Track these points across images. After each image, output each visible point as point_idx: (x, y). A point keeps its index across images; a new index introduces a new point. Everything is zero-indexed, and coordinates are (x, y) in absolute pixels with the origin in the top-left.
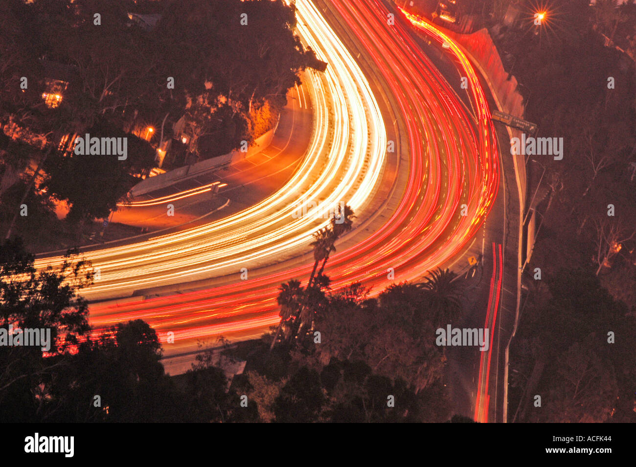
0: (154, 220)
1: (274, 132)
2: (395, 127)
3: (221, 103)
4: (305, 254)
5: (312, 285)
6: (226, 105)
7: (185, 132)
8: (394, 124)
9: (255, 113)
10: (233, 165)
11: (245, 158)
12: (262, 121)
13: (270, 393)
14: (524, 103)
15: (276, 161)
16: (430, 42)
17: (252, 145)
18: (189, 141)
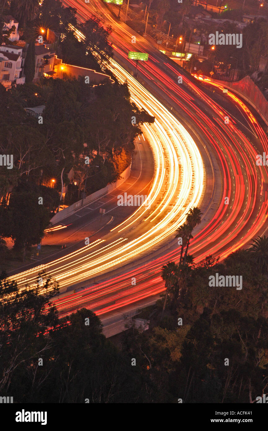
0: (69, 238)
1: (130, 167)
2: (206, 150)
3: (95, 155)
4: (170, 243)
5: (182, 263)
6: (98, 156)
7: (75, 178)
8: (205, 148)
9: (117, 157)
10: (110, 194)
11: (116, 188)
12: (123, 162)
13: (172, 339)
15: (136, 186)
16: (214, 91)
17: (119, 179)
18: (79, 183)
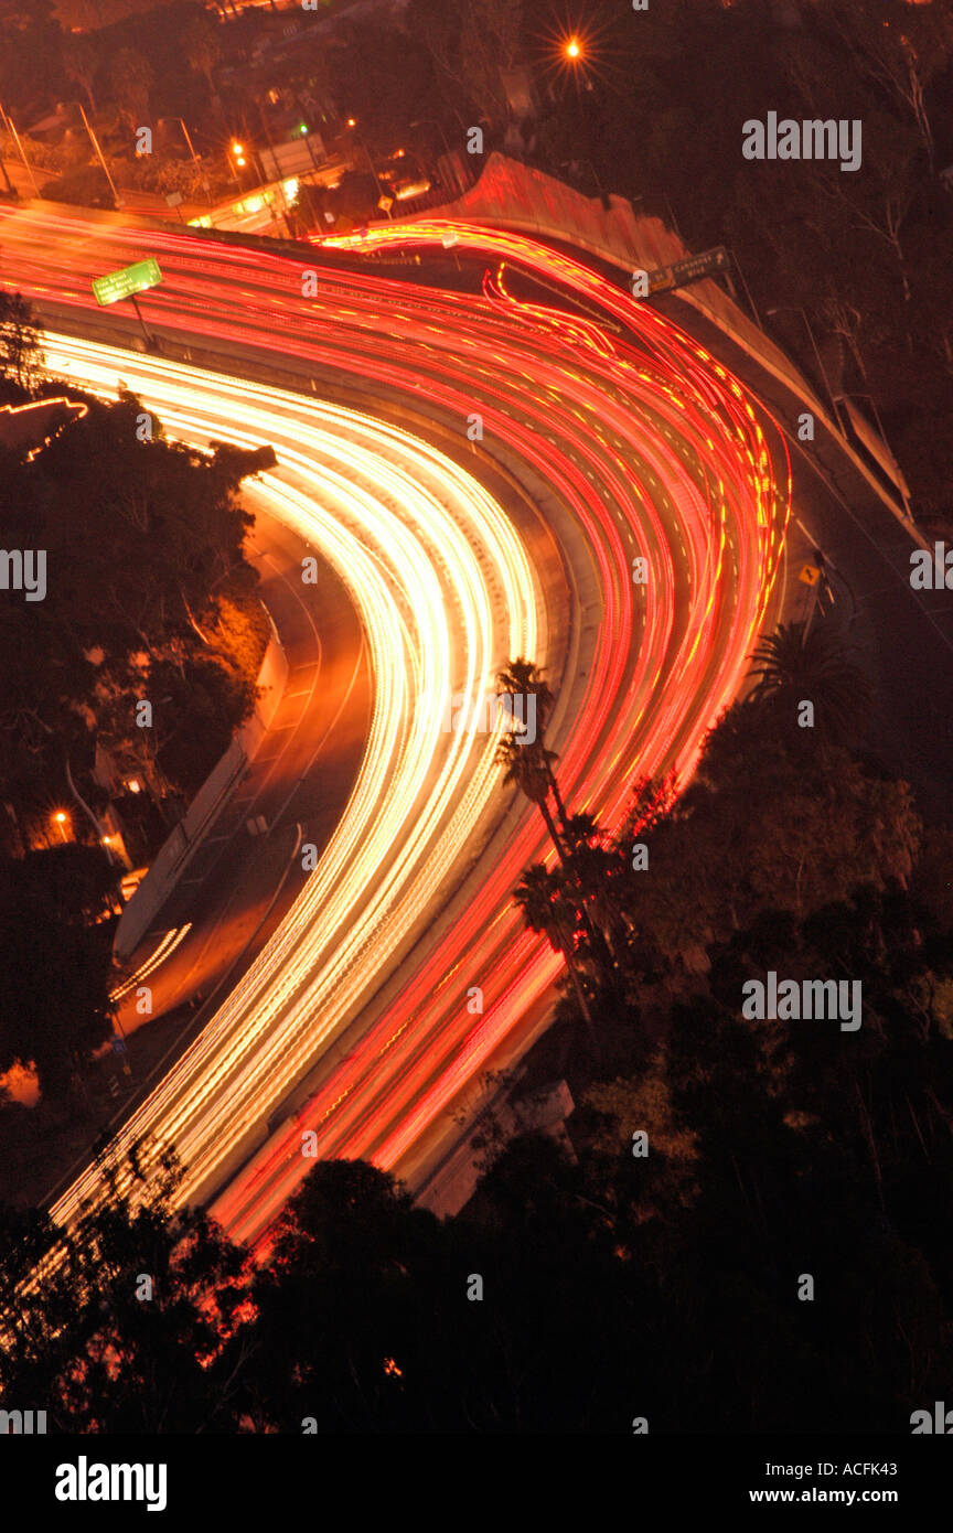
0: (199, 967)
1: (278, 641)
2: (481, 457)
3: (144, 668)
4: (510, 807)
5: (568, 852)
6: (155, 665)
7: (123, 772)
8: (474, 451)
9: (217, 635)
10: (258, 756)
11: (264, 728)
12: (241, 639)
13: (653, 1101)
14: (668, 227)
15: (323, 688)
16: (418, 259)
17: (259, 697)
18: (144, 780)
